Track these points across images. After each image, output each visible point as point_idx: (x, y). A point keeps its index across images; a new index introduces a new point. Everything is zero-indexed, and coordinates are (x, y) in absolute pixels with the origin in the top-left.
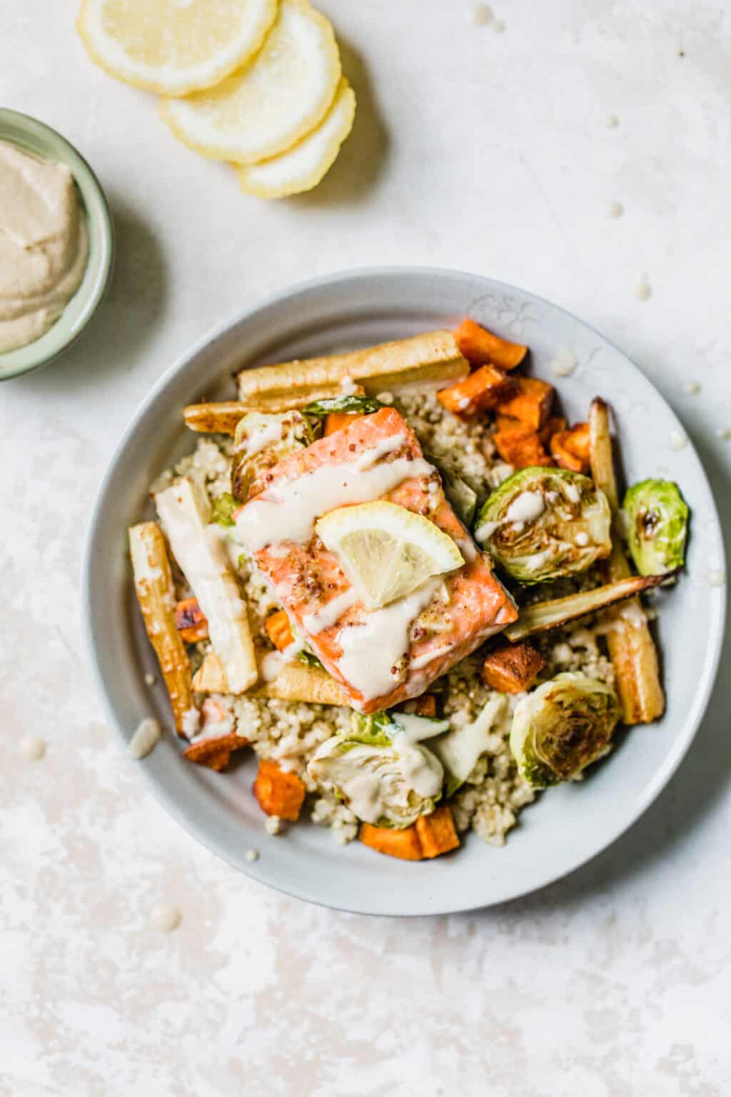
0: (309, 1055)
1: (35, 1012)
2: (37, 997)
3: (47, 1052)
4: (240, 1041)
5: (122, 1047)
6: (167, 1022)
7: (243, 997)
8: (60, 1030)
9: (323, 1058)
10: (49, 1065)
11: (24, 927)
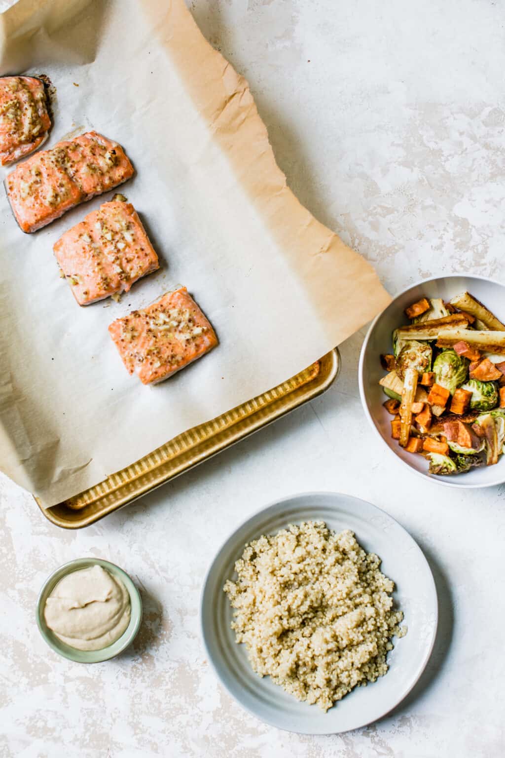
0: (233, 734)
1: (131, 720)
2: (132, 714)
3: (136, 734)
4: (207, 729)
5: (163, 732)
6: (180, 722)
7: (208, 712)
8: (141, 726)
9: (239, 734)
10: (137, 739)
11: (126, 688)
